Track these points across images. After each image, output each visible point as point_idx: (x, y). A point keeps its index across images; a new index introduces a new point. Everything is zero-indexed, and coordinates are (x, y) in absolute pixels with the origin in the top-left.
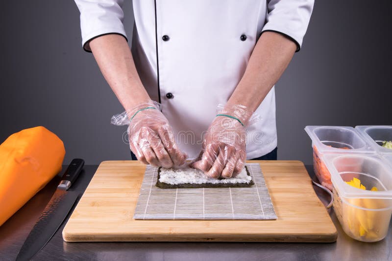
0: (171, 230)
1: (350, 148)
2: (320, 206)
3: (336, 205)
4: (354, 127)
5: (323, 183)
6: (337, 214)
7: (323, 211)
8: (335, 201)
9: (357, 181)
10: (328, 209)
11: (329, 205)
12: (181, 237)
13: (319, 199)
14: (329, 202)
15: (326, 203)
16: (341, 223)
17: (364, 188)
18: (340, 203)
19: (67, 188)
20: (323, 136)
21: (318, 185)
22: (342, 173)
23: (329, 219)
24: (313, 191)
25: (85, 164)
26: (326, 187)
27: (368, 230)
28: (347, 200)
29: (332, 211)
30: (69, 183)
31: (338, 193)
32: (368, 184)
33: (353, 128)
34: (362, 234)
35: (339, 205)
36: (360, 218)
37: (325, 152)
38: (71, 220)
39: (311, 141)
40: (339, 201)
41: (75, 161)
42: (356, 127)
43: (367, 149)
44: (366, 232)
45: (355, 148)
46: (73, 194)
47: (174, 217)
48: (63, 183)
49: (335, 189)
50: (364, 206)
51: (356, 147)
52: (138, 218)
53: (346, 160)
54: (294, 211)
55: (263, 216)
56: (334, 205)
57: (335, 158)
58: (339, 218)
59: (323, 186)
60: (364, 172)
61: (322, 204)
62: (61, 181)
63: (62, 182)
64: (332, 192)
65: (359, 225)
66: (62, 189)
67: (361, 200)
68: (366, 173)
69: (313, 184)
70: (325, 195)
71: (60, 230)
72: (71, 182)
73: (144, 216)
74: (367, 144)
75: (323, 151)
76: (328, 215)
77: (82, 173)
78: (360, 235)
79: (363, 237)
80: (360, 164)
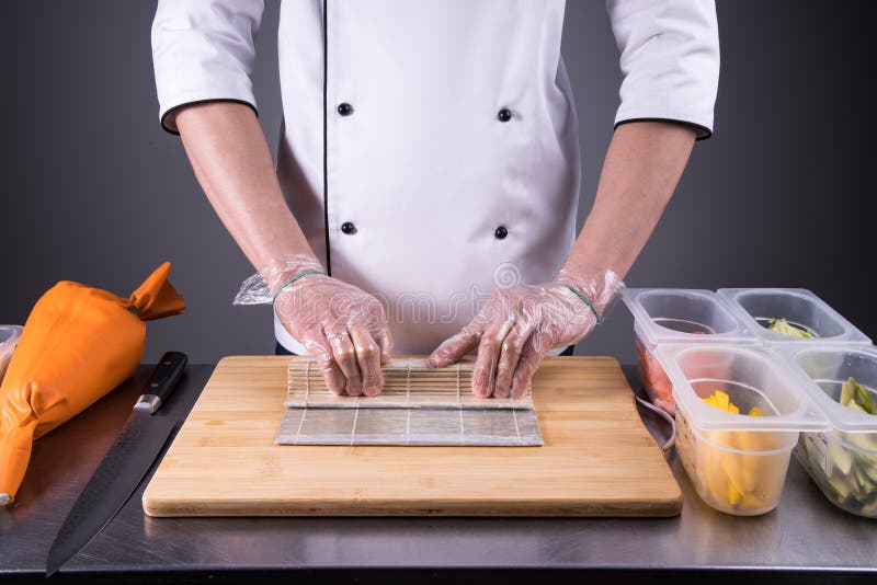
0: (357, 493)
1: (707, 332)
2: (650, 445)
3: (681, 444)
4: (715, 291)
5: (657, 400)
6: (685, 462)
7: (654, 455)
8: (681, 434)
9: (722, 398)
10: (665, 451)
11: (670, 442)
12: (378, 507)
13: (648, 434)
14: (668, 438)
15: (663, 440)
16: (693, 479)
17: (737, 409)
18: (692, 441)
19: (153, 411)
20: (655, 309)
21: (647, 404)
22: (693, 381)
23: (667, 471)
24: (636, 416)
25: (190, 362)
26: (662, 408)
27: (746, 492)
28: (705, 434)
29: (672, 456)
30: (156, 400)
31: (688, 421)
32: (743, 402)
33: (712, 292)
34: (733, 499)
35: (689, 443)
36: (730, 469)
37: (660, 341)
38: (159, 473)
39: (632, 318)
40: (690, 436)
41: (168, 356)
42: (719, 291)
43: (740, 334)
44: (741, 497)
45: (717, 332)
46: (164, 422)
48: (143, 402)
49: (680, 414)
50: (737, 447)
51: (719, 330)
53: (699, 356)
55: (518, 440)
56: (678, 443)
57: (680, 354)
58: (689, 470)
59: (657, 405)
60: (733, 378)
61: (654, 441)
62: (140, 396)
63: (142, 397)
64: (674, 418)
65: (727, 483)
66: (142, 412)
67: (732, 434)
68: (737, 380)
69: (637, 403)
70: (660, 424)
71: (138, 492)
72: (161, 398)
74: (741, 323)
75: (656, 337)
76: (666, 463)
77: (183, 380)
78: (729, 502)
79: (736, 507)
80: (727, 363)
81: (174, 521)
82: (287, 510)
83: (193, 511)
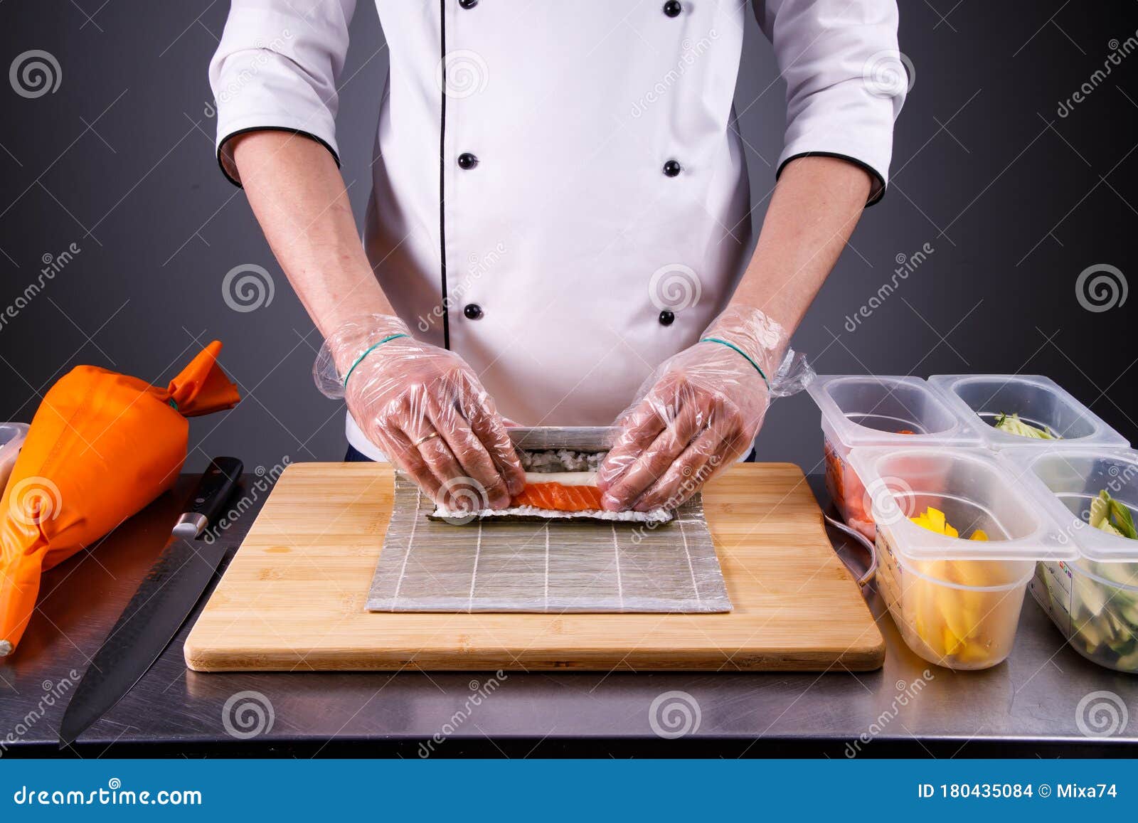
1: (916, 431)
2: (843, 577)
3: (884, 577)
4: (926, 379)
5: (852, 520)
6: (887, 599)
7: (848, 591)
8: (883, 564)
9: (936, 517)
10: (863, 585)
11: (865, 578)
12: (490, 658)
13: (840, 562)
14: (865, 568)
15: (858, 571)
16: (899, 623)
17: (955, 531)
18: (897, 572)
19: (197, 533)
20: (849, 401)
21: (839, 525)
23: (865, 611)
24: (825, 541)
25: (244, 472)
26: (858, 530)
27: (967, 639)
28: (914, 565)
29: (873, 593)
30: (202, 519)
31: (892, 547)
32: (964, 522)
33: (921, 379)
34: (950, 648)
35: (893, 575)
36: (947, 610)
37: (855, 443)
38: (205, 615)
39: (818, 413)
40: (893, 567)
41: (218, 461)
42: (932, 378)
43: (961, 434)
44: (961, 645)
45: (929, 431)
47: (470, 605)
48: (186, 521)
49: (882, 537)
50: (955, 581)
51: (932, 429)
52: (378, 607)
53: (907, 464)
54: (776, 591)
56: (879, 576)
57: (882, 459)
58: (892, 609)
59: (852, 527)
60: (952, 492)
61: (848, 573)
62: (181, 514)
63: (183, 516)
64: (874, 542)
65: (943, 628)
66: (184, 535)
67: (948, 563)
68: (958, 494)
69: (827, 524)
70: (856, 551)
71: (180, 635)
72: (208, 517)
73: (393, 604)
74: (960, 419)
75: (850, 437)
76: (863, 602)
77: (238, 492)
78: (945, 651)
79: (955, 658)
80: (942, 472)
81: (224, 677)
82: (372, 662)
83: (250, 663)
